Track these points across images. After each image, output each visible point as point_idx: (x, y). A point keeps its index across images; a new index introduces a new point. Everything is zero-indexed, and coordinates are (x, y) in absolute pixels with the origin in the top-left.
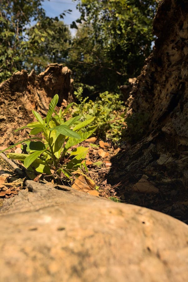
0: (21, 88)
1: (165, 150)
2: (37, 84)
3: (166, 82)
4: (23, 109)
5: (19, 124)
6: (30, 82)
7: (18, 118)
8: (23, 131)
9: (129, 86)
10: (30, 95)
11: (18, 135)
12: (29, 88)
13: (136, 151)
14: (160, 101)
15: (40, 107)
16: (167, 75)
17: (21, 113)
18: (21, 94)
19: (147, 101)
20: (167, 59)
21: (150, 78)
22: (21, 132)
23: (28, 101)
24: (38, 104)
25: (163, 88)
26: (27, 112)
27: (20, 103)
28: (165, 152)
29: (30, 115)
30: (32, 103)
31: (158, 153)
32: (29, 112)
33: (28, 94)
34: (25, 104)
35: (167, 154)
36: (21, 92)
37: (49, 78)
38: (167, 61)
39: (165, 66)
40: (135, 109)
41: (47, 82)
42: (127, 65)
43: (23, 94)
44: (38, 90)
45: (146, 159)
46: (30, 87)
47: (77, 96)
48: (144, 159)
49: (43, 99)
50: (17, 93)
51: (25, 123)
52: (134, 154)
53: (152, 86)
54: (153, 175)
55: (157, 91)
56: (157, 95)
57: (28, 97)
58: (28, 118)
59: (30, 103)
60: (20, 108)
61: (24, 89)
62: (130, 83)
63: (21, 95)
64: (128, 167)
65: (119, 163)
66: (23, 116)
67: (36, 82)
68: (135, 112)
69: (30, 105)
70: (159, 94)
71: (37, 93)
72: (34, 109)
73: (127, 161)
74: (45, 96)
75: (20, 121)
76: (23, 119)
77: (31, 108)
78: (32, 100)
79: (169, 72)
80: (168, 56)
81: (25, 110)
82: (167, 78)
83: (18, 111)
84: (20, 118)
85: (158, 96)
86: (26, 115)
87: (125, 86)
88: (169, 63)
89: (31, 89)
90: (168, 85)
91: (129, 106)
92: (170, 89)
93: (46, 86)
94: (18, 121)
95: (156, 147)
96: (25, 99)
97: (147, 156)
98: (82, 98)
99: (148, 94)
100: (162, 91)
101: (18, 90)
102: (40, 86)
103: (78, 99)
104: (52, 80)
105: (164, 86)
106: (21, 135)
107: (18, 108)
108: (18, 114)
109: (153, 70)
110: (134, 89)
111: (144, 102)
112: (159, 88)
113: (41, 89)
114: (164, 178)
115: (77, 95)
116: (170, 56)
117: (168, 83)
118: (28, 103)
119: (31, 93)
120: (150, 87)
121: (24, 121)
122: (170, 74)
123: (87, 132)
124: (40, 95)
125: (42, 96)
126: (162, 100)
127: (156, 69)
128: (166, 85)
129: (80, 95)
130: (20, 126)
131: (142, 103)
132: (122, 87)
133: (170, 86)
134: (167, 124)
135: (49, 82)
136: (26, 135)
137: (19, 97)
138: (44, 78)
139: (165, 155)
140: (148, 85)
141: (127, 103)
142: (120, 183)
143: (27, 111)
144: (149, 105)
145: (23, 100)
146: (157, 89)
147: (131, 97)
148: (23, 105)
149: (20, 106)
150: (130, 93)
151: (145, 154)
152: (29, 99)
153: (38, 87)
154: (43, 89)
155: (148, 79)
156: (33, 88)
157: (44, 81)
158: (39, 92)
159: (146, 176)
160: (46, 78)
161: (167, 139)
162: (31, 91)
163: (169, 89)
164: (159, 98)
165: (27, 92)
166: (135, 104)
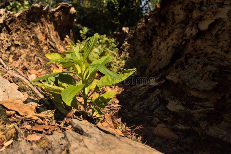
0: (36, 20)
1: (174, 97)
2: (48, 18)
3: (168, 36)
4: (35, 38)
5: (32, 51)
6: (44, 15)
7: (31, 45)
8: (35, 58)
9: (122, 33)
10: (42, 27)
11: (30, 61)
12: (43, 21)
13: (142, 93)
14: (158, 52)
15: (49, 38)
16: (171, 31)
17: (34, 42)
18: (35, 24)
19: (144, 49)
20: (172, 17)
21: (151, 30)
22: (33, 59)
23: (40, 31)
24: (48, 36)
25: (164, 41)
26: (38, 42)
27: (33, 32)
28: (174, 99)
29: (40, 45)
30: (43, 34)
31: (166, 99)
32: (40, 42)
33: (41, 26)
34: (37, 34)
35: (176, 102)
36: (36, 22)
37: (59, 14)
38: (171, 19)
39: (169, 22)
40: (131, 54)
41: (56, 18)
42: (121, 15)
43: (37, 24)
44: (48, 23)
45: (153, 102)
46: (43, 19)
47: (82, 35)
48: (151, 102)
49: (51, 32)
50: (33, 23)
51: (36, 51)
52: (140, 96)
53: (151, 37)
54: (164, 119)
55: (156, 43)
56: (155, 45)
57: (40, 29)
58: (39, 47)
59: (41, 34)
60: (33, 37)
61: (38, 20)
62: (123, 31)
63: (35, 26)
64: (136, 107)
65: (126, 101)
66: (35, 45)
67: (48, 16)
68: (132, 57)
69: (41, 36)
70: (158, 45)
71: (47, 26)
72: (45, 40)
73: (133, 101)
74: (53, 30)
75: (32, 48)
76: (35, 47)
77: (41, 38)
78: (43, 31)
79: (172, 28)
80: (173, 15)
81: (37, 39)
82: (170, 33)
83: (31, 39)
84: (32, 46)
85: (157, 47)
86: (37, 44)
87: (118, 33)
88: (174, 21)
89: (44, 21)
90: (169, 40)
91: (125, 50)
92: (171, 43)
93: (55, 21)
94: (30, 49)
95: (162, 93)
96: (37, 30)
97: (154, 99)
98: (85, 37)
99: (147, 43)
100: (161, 43)
101: (33, 21)
102: (50, 20)
103: (82, 37)
104: (61, 17)
105: (164, 39)
106: (33, 61)
107: (32, 37)
108: (31, 42)
109: (157, 24)
110: (129, 37)
111: (142, 49)
112: (158, 40)
113: (51, 23)
114: (177, 125)
115: (82, 33)
116: (175, 15)
117: (169, 37)
118: (40, 34)
119: (43, 25)
120: (149, 38)
121: (35, 49)
122: (173, 31)
123: (123, 74)
124: (49, 28)
125: (50, 29)
126: (161, 51)
127: (160, 24)
128: (167, 39)
129: (84, 34)
130: (32, 53)
131: (140, 50)
132: (116, 33)
133: (171, 40)
134: (171, 74)
135: (58, 18)
136: (37, 62)
137: (33, 26)
138: (55, 14)
139: (174, 102)
140: (148, 36)
141: (122, 47)
142: (142, 125)
143: (38, 40)
144: (146, 53)
145: (36, 30)
146: (156, 41)
147: (126, 43)
148: (36, 34)
149: (33, 35)
150: (126, 39)
151: (151, 97)
152: (40, 30)
153: (49, 21)
154: (52, 23)
155: (149, 31)
156: (45, 21)
157: (54, 17)
158: (49, 25)
159: (158, 119)
160: (56, 14)
161: (172, 87)
162: (44, 23)
163: (169, 43)
164: (157, 49)
165: (40, 24)
166: (132, 49)
